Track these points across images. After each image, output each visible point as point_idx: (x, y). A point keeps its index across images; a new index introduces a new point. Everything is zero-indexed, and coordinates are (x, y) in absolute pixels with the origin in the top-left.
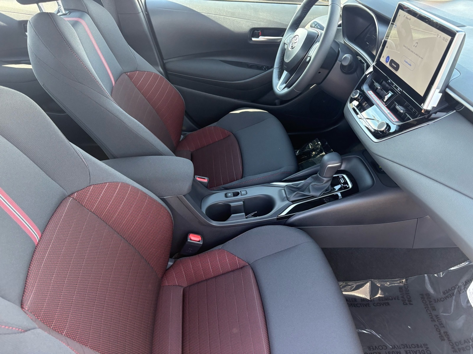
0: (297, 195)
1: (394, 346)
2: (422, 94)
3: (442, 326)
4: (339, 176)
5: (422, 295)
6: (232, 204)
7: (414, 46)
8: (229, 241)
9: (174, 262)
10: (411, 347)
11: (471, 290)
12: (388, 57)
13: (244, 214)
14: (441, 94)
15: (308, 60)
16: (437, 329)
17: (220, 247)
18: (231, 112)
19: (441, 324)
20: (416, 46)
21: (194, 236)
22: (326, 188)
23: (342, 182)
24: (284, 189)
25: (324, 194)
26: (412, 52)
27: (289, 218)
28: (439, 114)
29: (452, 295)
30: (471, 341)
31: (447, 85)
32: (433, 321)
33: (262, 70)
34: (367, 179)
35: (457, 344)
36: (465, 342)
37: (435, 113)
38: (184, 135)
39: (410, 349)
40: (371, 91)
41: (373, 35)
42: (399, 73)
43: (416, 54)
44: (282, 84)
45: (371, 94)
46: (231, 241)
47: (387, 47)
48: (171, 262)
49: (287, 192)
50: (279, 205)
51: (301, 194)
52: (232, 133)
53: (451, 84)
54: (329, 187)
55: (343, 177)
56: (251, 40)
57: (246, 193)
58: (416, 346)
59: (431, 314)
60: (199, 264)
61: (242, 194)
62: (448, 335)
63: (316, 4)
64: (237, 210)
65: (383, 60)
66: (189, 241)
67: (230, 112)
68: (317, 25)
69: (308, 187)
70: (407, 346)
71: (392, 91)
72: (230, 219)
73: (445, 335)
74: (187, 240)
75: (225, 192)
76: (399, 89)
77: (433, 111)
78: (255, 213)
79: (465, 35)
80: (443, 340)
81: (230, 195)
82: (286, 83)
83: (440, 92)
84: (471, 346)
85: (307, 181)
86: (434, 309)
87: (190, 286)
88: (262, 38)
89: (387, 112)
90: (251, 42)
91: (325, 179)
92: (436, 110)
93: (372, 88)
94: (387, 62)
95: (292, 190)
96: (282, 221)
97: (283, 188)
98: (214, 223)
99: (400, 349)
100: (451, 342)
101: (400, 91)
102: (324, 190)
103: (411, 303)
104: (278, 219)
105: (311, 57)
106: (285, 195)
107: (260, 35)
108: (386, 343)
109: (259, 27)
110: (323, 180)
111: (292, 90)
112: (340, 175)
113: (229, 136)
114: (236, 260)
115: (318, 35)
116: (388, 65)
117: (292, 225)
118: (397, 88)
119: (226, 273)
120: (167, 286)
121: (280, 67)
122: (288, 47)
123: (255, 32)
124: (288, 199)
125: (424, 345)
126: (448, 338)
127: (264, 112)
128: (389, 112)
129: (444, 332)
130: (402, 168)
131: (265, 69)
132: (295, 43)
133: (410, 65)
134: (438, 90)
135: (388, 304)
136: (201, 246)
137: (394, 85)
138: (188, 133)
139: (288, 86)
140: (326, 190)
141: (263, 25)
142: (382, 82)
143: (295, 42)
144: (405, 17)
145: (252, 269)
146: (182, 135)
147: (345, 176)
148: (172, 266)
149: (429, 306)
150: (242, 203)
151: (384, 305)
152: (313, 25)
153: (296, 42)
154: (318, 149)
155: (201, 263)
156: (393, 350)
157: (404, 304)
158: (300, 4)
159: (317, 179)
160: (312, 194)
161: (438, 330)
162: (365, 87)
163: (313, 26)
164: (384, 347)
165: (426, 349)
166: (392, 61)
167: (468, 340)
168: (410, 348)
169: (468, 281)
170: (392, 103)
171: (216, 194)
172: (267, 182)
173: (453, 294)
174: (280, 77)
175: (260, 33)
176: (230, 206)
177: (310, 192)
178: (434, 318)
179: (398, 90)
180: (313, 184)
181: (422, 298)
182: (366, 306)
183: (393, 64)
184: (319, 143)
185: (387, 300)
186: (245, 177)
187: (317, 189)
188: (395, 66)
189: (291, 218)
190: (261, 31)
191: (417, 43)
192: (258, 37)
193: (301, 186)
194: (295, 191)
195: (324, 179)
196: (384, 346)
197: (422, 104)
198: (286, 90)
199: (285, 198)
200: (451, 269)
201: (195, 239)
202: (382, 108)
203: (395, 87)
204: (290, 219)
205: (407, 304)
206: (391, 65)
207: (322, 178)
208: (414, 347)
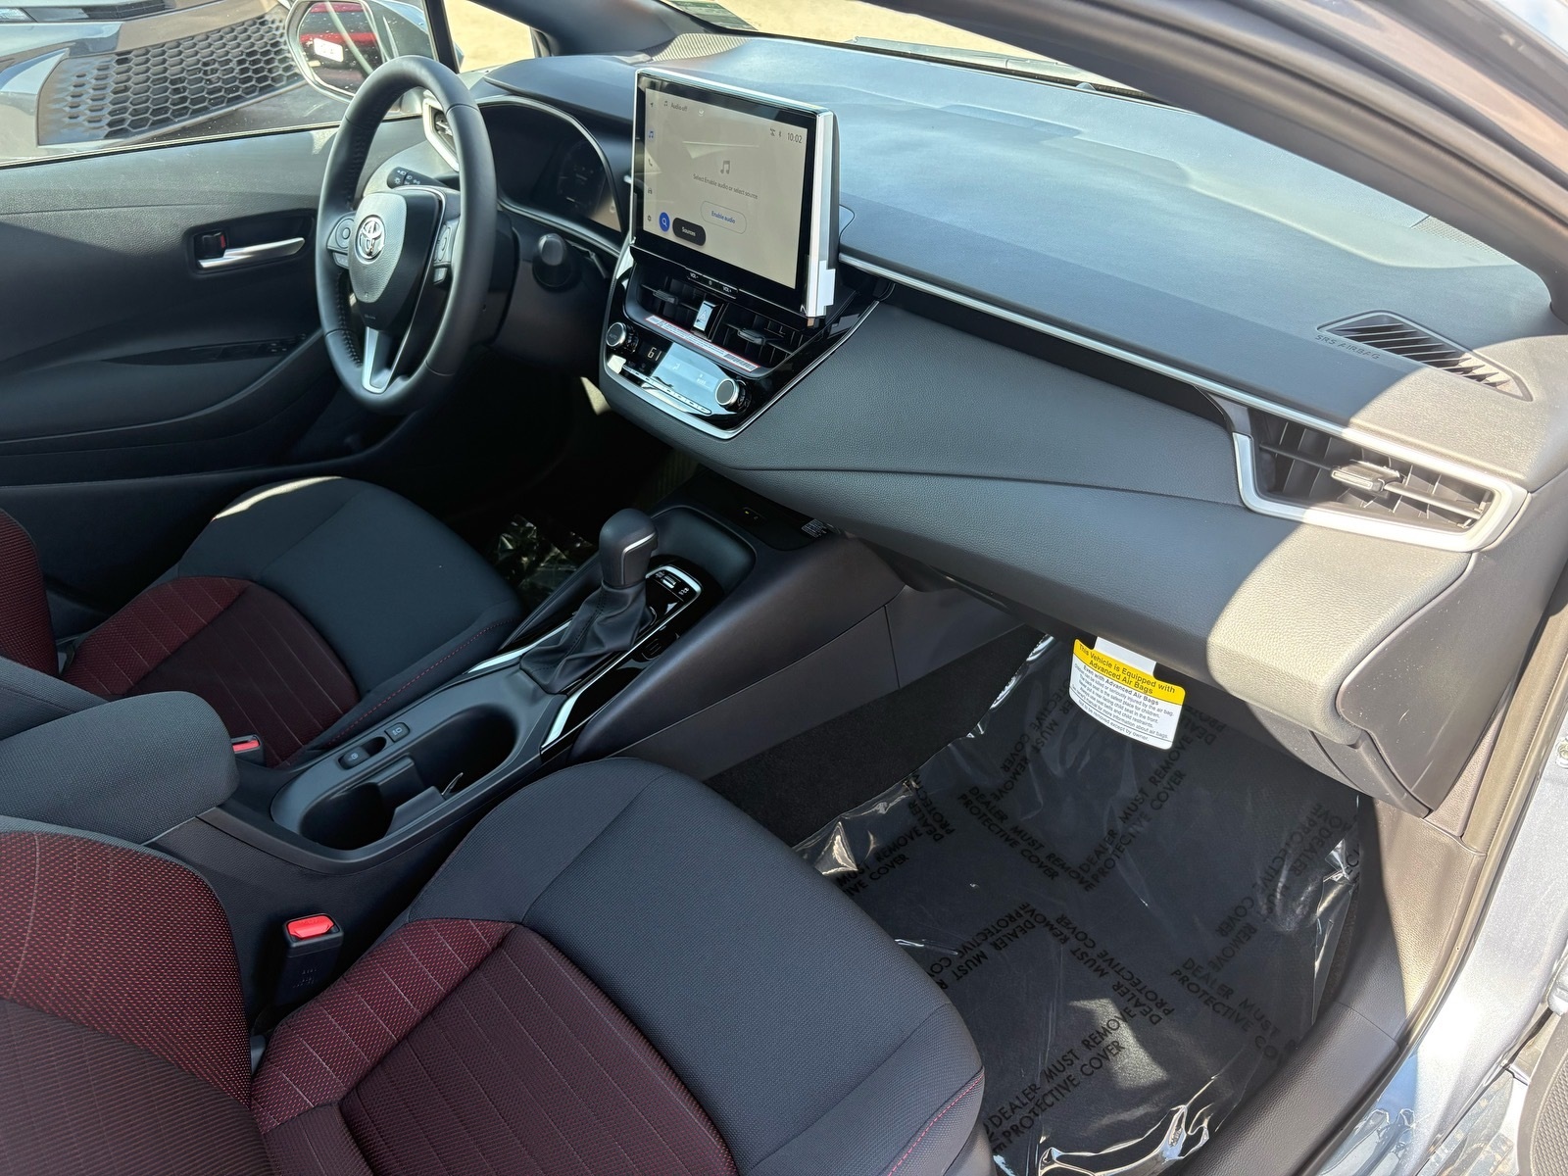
0: (568, 669)
1: (964, 947)
2: (790, 282)
3: (1037, 845)
4: (654, 575)
5: (964, 797)
6: (379, 780)
7: (722, 171)
8: (426, 888)
9: (267, 1043)
10: (999, 928)
11: (1078, 687)
12: (664, 215)
13: (432, 789)
14: (834, 271)
15: (441, 275)
16: (1029, 858)
17: (406, 916)
18: (218, 516)
19: (1033, 842)
20: (728, 172)
21: (306, 925)
22: (639, 617)
23: (672, 587)
24: (521, 669)
25: (639, 634)
26: (724, 186)
27: (574, 742)
28: (845, 321)
29: (1023, 763)
30: (1108, 845)
31: (837, 248)
32: (1014, 843)
33: (269, 354)
34: (731, 555)
35: (1085, 867)
36: (1098, 853)
37: (837, 321)
38: (65, 648)
39: (1000, 934)
40: (654, 317)
41: (578, 176)
42: (708, 249)
43: (736, 191)
44: (377, 370)
45: (655, 322)
46: (430, 884)
47: (650, 191)
48: (256, 1047)
49: (535, 674)
50: (526, 719)
51: (577, 662)
52: (252, 581)
53: (844, 241)
54: (644, 613)
55: (667, 573)
56: (200, 268)
57: (406, 731)
58: (1007, 919)
59: (1001, 830)
60: (361, 1002)
61: (395, 739)
62: (1058, 860)
63: (387, 117)
64: (403, 791)
65: (651, 226)
66: (295, 945)
67: (214, 515)
68: (408, 177)
69: (589, 634)
70: (990, 932)
71: (710, 299)
72: (395, 823)
73: (1053, 862)
74: (287, 944)
75: (336, 754)
76: (727, 287)
77: (830, 317)
78: (460, 779)
79: (835, 117)
80: (1053, 875)
81: (355, 756)
82: (389, 366)
83: (830, 267)
84: (1114, 857)
85: (580, 619)
86: (1003, 817)
87: (357, 1087)
88: (232, 256)
89: (722, 356)
90: (201, 276)
91: (630, 592)
92: (835, 312)
93: (650, 306)
94: (665, 228)
95: (549, 658)
96: (562, 757)
97: (517, 667)
98: (357, 856)
99: (979, 945)
100: (1074, 871)
101: (733, 293)
102: (637, 622)
103: (950, 828)
104: (544, 757)
105: (449, 267)
106: (531, 685)
107: (223, 246)
108: (944, 951)
109: (211, 220)
110: (623, 595)
111: (427, 375)
112: (657, 571)
113: (243, 593)
114: (472, 930)
115: (440, 202)
116: (670, 236)
117: (593, 754)
118: (721, 287)
119: (458, 985)
120: (276, 1127)
121: (342, 324)
122: (354, 261)
123: (206, 238)
124: (547, 690)
125: (1024, 907)
126: (1063, 866)
127: (329, 481)
128: (726, 353)
129: (1049, 857)
130: (823, 477)
131: (279, 350)
132: (375, 239)
133: (731, 220)
134: (824, 263)
135: (903, 858)
136: (340, 945)
137: (710, 283)
138: (78, 639)
139: (405, 371)
140: (642, 623)
141: (218, 212)
142: (669, 283)
143: (376, 235)
144: (670, 105)
145: (534, 930)
146: (61, 651)
147: (669, 569)
148: (263, 1058)
149: (989, 815)
150: (408, 763)
151: (895, 864)
152: (397, 180)
153: (379, 237)
154: (535, 544)
155: (366, 997)
156: (966, 957)
157: (936, 840)
158: (337, 126)
159: (608, 601)
160: (610, 645)
161: (1033, 859)
162: (631, 311)
163: (398, 183)
164: (943, 963)
165: (1031, 916)
166: (679, 225)
167: (1101, 846)
168: (998, 931)
169: (1042, 714)
170: (723, 329)
171: (308, 771)
172: (455, 673)
173: (1025, 759)
174: (359, 357)
175: (222, 238)
176: (374, 786)
177: (599, 642)
178: (1013, 836)
179: (725, 292)
180: (601, 617)
181: (967, 804)
182: (858, 891)
183: (684, 230)
184: (529, 525)
185: (895, 850)
186: (369, 691)
187: (616, 630)
188: (693, 234)
189: (580, 737)
190: (223, 234)
191: (728, 162)
192: (221, 254)
193: (567, 640)
194: (560, 660)
195: (626, 591)
196: (943, 961)
197: (802, 307)
198: (401, 385)
199: (535, 691)
200: (994, 706)
201: (310, 930)
202: (704, 348)
203: (715, 285)
204: (578, 742)
205: (942, 837)
206: (678, 232)
207: (620, 591)
208: (1004, 924)
